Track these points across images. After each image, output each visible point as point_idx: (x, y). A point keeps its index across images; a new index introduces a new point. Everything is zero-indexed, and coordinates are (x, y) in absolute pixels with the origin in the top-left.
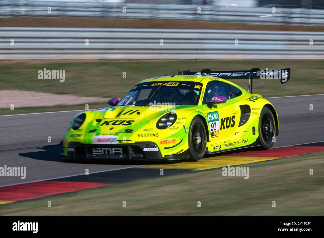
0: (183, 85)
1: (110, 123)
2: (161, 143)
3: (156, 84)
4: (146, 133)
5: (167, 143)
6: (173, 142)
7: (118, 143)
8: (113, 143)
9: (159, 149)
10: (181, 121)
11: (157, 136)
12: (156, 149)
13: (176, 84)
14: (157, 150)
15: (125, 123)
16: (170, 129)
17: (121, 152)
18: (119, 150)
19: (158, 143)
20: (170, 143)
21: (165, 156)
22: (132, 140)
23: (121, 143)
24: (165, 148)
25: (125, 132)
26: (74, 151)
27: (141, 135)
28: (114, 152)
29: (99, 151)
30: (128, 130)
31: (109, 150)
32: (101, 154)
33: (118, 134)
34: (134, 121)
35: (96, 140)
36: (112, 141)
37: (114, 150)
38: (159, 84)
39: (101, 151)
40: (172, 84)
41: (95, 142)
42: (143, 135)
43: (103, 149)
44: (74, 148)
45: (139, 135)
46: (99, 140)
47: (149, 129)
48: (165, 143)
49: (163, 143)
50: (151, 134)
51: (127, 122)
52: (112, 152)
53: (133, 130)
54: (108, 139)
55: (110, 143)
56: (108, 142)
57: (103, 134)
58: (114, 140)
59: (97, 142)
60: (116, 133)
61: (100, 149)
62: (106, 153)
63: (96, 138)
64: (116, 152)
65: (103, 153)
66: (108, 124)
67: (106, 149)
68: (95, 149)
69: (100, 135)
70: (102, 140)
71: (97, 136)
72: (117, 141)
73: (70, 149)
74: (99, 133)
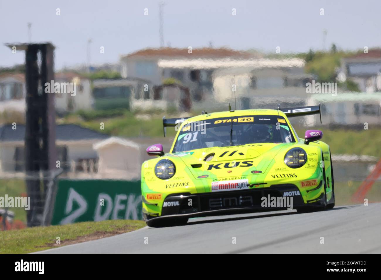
2: (303, 186)
3: (220, 121)
4: (282, 173)
5: (309, 185)
6: (314, 183)
7: (249, 188)
8: (242, 188)
9: (300, 193)
10: (313, 157)
11: (295, 176)
12: (297, 193)
13: (251, 119)
14: (299, 194)
17: (251, 200)
18: (249, 198)
19: (299, 186)
20: (312, 184)
21: (308, 201)
22: (268, 183)
23: (254, 187)
24: (308, 191)
25: (253, 174)
26: (178, 205)
27: (276, 177)
28: (241, 201)
29: (219, 203)
30: (254, 171)
31: (235, 200)
32: (221, 205)
33: (245, 177)
34: (252, 162)
35: (216, 186)
36: (241, 186)
37: (242, 199)
38: (224, 121)
39: (221, 202)
40: (244, 120)
41: (216, 189)
42: (278, 175)
43: (224, 199)
44: (178, 202)
45: (274, 176)
46: (221, 187)
47: (281, 169)
48: (307, 185)
49: (305, 186)
50: (287, 175)
51: (243, 163)
52: (238, 201)
53: (261, 171)
54: (235, 184)
55: (239, 189)
56: (236, 188)
57: (223, 179)
58: (243, 185)
59: (220, 189)
60: (243, 176)
61: (221, 199)
62: (230, 204)
63: (216, 184)
64: (244, 201)
65: (224, 205)
66: (217, 167)
67: (230, 199)
68: (213, 200)
69: (219, 180)
70: (226, 186)
71: (215, 182)
72: (248, 185)
73: (169, 204)
74: (216, 179)
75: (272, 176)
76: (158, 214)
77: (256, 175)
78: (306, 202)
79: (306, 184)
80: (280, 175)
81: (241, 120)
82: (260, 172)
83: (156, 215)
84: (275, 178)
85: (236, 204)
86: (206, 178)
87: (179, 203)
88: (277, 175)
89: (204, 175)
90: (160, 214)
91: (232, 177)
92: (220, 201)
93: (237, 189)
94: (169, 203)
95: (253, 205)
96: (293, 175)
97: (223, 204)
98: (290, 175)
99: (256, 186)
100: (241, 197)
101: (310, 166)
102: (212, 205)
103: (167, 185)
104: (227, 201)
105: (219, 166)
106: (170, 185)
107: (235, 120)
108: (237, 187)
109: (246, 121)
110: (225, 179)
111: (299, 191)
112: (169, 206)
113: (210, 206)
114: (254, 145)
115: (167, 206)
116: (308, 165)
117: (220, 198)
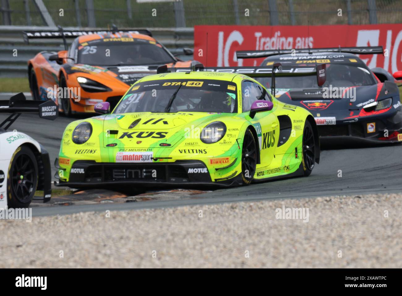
0: (210, 85)
1: (134, 136)
2: (211, 163)
3: (169, 84)
4: (190, 148)
5: (219, 162)
6: (226, 161)
7: (153, 161)
8: (146, 161)
9: (207, 170)
10: (233, 133)
11: (205, 152)
12: (204, 171)
13: (200, 84)
14: (206, 172)
15: (154, 135)
16: (220, 143)
19: (207, 163)
20: (222, 162)
21: (216, 180)
22: (173, 157)
23: (158, 161)
24: (217, 169)
25: (160, 147)
26: (83, 172)
27: (183, 151)
28: (145, 174)
29: (122, 174)
30: (163, 144)
31: (138, 172)
32: (125, 177)
33: (151, 150)
34: (166, 133)
35: (121, 157)
36: (145, 159)
37: (145, 172)
38: (173, 84)
39: (125, 174)
40: (193, 84)
41: (120, 160)
42: (186, 150)
43: (128, 170)
44: (83, 169)
45: (181, 151)
46: (125, 157)
47: (192, 143)
48: (216, 163)
49: (214, 163)
50: (196, 150)
51: (158, 134)
52: (141, 174)
53: (171, 144)
54: (139, 156)
55: (143, 162)
56: (139, 160)
57: (129, 150)
58: (147, 157)
59: (123, 160)
60: (149, 148)
61: (124, 171)
62: (133, 176)
63: (121, 155)
64: (148, 174)
65: (128, 176)
66: (130, 136)
67: (133, 171)
68: (116, 170)
69: (125, 150)
70: (130, 158)
71: (121, 152)
72: (152, 158)
73: (75, 171)
74: (123, 149)
75: (180, 150)
76: (66, 180)
77: (163, 148)
78: (213, 180)
79: (215, 161)
80: (189, 150)
81: (190, 84)
82: (169, 145)
83: (64, 181)
84: (181, 152)
85: (140, 177)
86: (114, 147)
87: (84, 171)
88: (184, 150)
89: (113, 143)
90: (68, 180)
91: (138, 149)
92: (123, 172)
93: (141, 161)
94: (75, 169)
95: (156, 179)
96: (203, 151)
97: (126, 175)
98: (199, 150)
99: (160, 160)
100: (144, 170)
101: (226, 142)
102: (116, 175)
103: (77, 150)
104: (130, 173)
105: (132, 135)
106: (80, 151)
107: (184, 84)
108: (141, 159)
109: (194, 85)
110: (131, 150)
111: (206, 169)
112: (75, 172)
113: (114, 177)
114: (185, 114)
115: (73, 172)
116: (224, 140)
117: (123, 169)
